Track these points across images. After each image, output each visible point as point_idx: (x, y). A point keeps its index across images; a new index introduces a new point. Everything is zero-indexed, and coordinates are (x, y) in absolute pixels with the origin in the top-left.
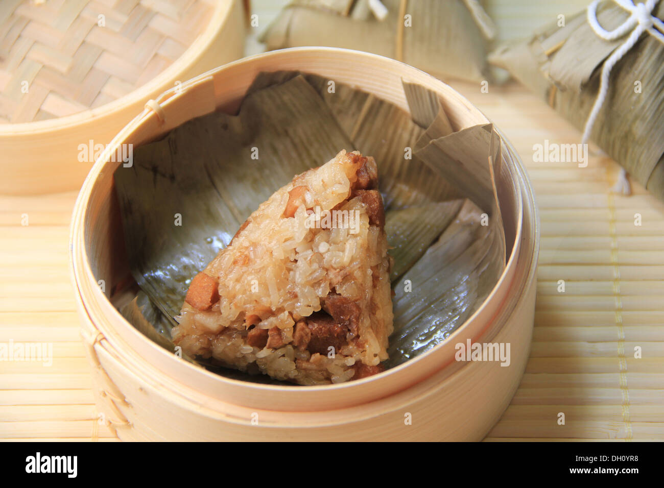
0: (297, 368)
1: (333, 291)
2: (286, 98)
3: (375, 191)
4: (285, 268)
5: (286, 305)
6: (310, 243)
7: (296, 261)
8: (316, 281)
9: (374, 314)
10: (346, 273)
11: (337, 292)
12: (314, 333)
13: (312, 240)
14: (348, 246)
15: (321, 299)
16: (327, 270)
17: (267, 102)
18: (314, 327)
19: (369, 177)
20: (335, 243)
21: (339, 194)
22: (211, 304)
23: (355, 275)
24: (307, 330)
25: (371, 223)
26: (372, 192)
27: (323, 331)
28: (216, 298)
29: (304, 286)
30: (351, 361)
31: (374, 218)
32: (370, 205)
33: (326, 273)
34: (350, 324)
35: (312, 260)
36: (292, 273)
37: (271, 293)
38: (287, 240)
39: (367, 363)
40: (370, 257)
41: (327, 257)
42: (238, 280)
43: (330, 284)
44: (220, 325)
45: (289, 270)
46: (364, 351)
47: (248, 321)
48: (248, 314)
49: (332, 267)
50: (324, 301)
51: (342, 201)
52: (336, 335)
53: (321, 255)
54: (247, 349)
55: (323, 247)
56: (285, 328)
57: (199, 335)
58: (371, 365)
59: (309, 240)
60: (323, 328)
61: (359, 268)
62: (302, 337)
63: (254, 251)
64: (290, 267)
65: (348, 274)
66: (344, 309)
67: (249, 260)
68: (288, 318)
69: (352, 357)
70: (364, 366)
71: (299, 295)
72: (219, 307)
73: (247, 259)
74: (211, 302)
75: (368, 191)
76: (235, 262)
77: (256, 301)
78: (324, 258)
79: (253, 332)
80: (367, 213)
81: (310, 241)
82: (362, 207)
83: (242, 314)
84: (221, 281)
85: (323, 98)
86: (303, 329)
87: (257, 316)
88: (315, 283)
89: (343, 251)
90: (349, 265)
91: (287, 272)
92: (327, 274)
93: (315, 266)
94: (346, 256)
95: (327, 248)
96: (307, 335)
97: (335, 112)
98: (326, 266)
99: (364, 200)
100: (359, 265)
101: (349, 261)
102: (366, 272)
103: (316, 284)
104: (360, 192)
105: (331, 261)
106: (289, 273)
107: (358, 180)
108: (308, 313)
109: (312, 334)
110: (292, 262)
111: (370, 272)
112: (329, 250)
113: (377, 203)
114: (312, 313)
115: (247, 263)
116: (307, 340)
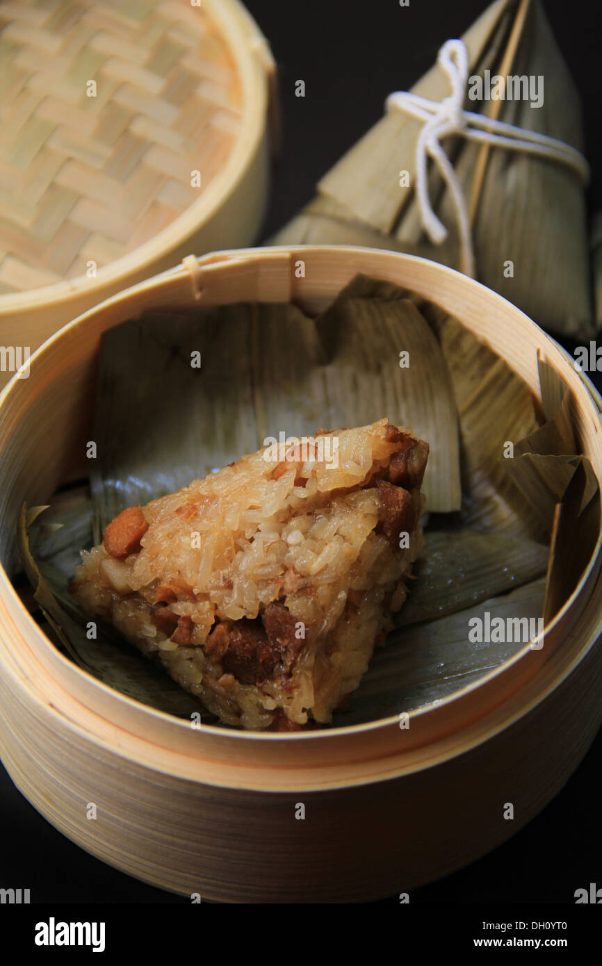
0: (202, 683)
1: (282, 599)
2: (390, 321)
3: (404, 490)
4: (233, 543)
5: (213, 593)
6: (283, 524)
7: (252, 540)
8: (265, 578)
9: (328, 654)
10: (307, 584)
11: (286, 605)
12: (232, 646)
13: (286, 522)
14: (327, 549)
15: (261, 604)
16: (286, 569)
17: (363, 317)
18: (236, 637)
19: (406, 467)
20: (314, 538)
21: (348, 475)
22: (125, 552)
23: (318, 591)
24: (227, 639)
25: (379, 530)
26: (400, 490)
27: (245, 648)
28: (135, 548)
29: (247, 578)
30: (270, 704)
31: (386, 525)
32: (389, 506)
33: (282, 572)
34: (285, 653)
35: (270, 547)
36: (240, 554)
37: (200, 569)
38: (254, 509)
39: (289, 716)
40: (353, 575)
41: (293, 552)
42: (171, 536)
43: (282, 590)
44: (128, 585)
45: (239, 549)
46: (291, 698)
47: (160, 595)
48: (164, 585)
49: (294, 569)
50: (264, 609)
51: (349, 485)
52: (261, 660)
53: (288, 545)
54: (151, 631)
55: (294, 537)
56: (199, 624)
57: (102, 588)
58: (294, 721)
59: (282, 520)
60: (247, 645)
61: (329, 584)
62: (217, 645)
63: (207, 505)
64: (241, 545)
65: (309, 585)
66: (284, 631)
67: (196, 515)
68: (207, 612)
69: (273, 698)
70: (285, 718)
71: (235, 587)
72: (134, 560)
73: (194, 513)
74: (127, 549)
75: (394, 486)
76: (179, 511)
77: (179, 572)
78: (289, 552)
79: (162, 611)
80: (379, 515)
81: (282, 522)
82: (375, 505)
83: (157, 581)
84: (150, 528)
85: (439, 339)
86: (222, 635)
87: (173, 593)
88: (263, 580)
89: (318, 554)
90: (316, 575)
91: (234, 552)
92: (283, 575)
93: (273, 558)
94: (317, 562)
95: (298, 541)
96: (223, 645)
97: (450, 364)
98: (287, 563)
99: (383, 498)
100: (330, 581)
101: (318, 570)
102: (337, 594)
103: (263, 582)
104: (383, 483)
105: (296, 559)
106: (236, 553)
107: (388, 467)
108: (237, 615)
109: (230, 646)
110: (246, 539)
111: (342, 595)
112: (299, 545)
113: (399, 507)
114: (241, 618)
115: (192, 519)
116: (222, 650)
